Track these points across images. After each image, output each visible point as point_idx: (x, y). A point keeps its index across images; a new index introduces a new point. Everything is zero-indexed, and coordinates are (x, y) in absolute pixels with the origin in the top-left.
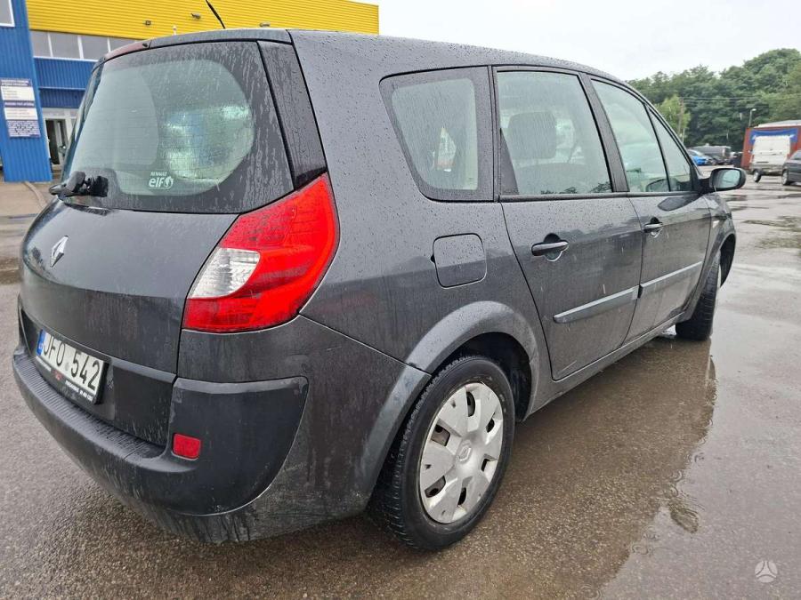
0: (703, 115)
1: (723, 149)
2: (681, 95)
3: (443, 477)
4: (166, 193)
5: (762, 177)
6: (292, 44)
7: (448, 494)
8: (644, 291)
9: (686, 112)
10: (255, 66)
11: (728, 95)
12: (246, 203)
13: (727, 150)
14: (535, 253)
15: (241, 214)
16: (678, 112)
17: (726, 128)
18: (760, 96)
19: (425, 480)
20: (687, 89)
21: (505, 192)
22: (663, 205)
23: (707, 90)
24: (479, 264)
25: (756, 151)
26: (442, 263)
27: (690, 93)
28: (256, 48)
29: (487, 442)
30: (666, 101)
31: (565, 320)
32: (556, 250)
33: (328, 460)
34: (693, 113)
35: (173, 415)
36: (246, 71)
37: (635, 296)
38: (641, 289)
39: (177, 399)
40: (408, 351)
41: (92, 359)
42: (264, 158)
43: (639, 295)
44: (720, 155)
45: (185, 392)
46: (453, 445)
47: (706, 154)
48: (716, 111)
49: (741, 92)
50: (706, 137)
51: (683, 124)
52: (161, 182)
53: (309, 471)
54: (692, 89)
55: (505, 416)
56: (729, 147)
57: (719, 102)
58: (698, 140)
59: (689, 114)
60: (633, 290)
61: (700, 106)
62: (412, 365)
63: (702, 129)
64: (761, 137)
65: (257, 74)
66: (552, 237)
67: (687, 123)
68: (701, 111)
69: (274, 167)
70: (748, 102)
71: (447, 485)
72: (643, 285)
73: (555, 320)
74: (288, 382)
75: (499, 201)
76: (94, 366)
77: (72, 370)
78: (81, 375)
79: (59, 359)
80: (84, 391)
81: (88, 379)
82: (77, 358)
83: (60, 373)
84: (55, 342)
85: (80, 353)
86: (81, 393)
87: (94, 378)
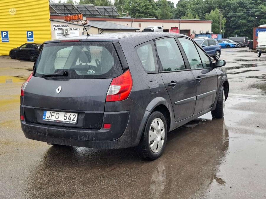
0: (233, 19)
1: (244, 38)
2: (220, 7)
3: (153, 140)
4: (93, 75)
5: (262, 54)
6: (119, 42)
7: (155, 144)
8: (197, 98)
9: (223, 17)
10: (112, 47)
11: (245, 7)
12: (114, 76)
13: (246, 39)
14: (169, 86)
15: (113, 78)
16: (219, 18)
17: (245, 25)
18: (261, 8)
19: (150, 139)
20: (223, 4)
21: (161, 71)
22: (202, 72)
23: (234, 5)
24: (158, 88)
25: (259, 40)
26: (151, 88)
27: (225, 7)
28: (112, 44)
29: (162, 133)
30: (212, 11)
31: (177, 104)
32: (174, 85)
33: (133, 130)
34: (227, 18)
35: (104, 119)
36: (110, 48)
37: (195, 99)
38: (196, 97)
39: (105, 116)
40: (146, 107)
41: (72, 114)
42: (117, 67)
43: (196, 99)
44: (243, 42)
45: (107, 114)
46: (155, 132)
47: (235, 42)
48: (240, 17)
49: (251, 6)
50: (236, 31)
51: (222, 24)
52: (91, 72)
53: (130, 132)
54: (226, 4)
55: (165, 128)
56: (247, 37)
57: (241, 12)
58: (232, 33)
59: (225, 19)
60: (194, 97)
61: (231, 14)
62: (147, 110)
63: (233, 27)
64: (261, 33)
65: (113, 49)
66: (172, 82)
67: (224, 23)
68: (231, 17)
69: (119, 68)
70: (256, 12)
71: (154, 142)
72: (197, 96)
73: (175, 104)
74: (127, 112)
75: (160, 73)
76: (73, 116)
77: (64, 119)
78: (69, 119)
79: (57, 117)
80: (71, 122)
81: (72, 119)
82: (66, 115)
83: (59, 121)
84: (53, 114)
85: (67, 114)
86: (70, 123)
87: (74, 118)
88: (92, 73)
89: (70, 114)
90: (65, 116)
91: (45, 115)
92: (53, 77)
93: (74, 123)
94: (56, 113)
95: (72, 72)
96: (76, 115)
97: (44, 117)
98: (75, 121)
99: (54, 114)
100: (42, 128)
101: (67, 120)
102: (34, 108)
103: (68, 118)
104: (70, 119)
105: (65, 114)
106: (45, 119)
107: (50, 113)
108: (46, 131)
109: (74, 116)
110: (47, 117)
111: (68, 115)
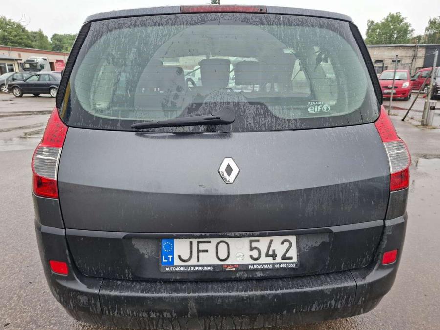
35: (385, 242)
45: (393, 227)
52: (319, 108)
76: (282, 243)
77: (251, 257)
78: (267, 255)
79: (222, 255)
80: (280, 264)
81: (279, 254)
82: (254, 245)
83: (232, 265)
84: (203, 247)
85: (258, 241)
86: (277, 266)
87: (287, 251)
88: (321, 110)
89: (271, 241)
90: (252, 249)
91: (172, 253)
92: (174, 129)
93: (291, 266)
94: (215, 241)
95: (257, 109)
96: (293, 238)
97: (167, 258)
98: (291, 258)
99: (211, 247)
100: (172, 298)
101: (264, 259)
102: (121, 235)
103: (263, 253)
104: (274, 256)
105: (251, 242)
106: (171, 264)
107: (191, 243)
108: (192, 304)
109: (287, 244)
110: (180, 257)
111: (263, 243)
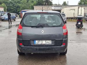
0: (9, 7)
9: (6, 6)
17: (13, 10)
18: (18, 4)
23: (9, 2)
39: (63, 40)
49: (14, 3)
54: (6, 2)
57: (11, 5)
70: (16, 6)
93: (51, 44)
96: (51, 41)
99: (40, 42)
101: (47, 43)
107: (38, 41)
108: (38, 48)
110: (36, 43)
111: (47, 41)
